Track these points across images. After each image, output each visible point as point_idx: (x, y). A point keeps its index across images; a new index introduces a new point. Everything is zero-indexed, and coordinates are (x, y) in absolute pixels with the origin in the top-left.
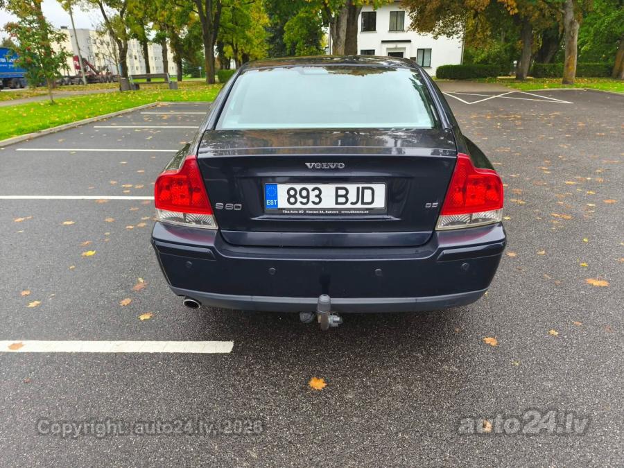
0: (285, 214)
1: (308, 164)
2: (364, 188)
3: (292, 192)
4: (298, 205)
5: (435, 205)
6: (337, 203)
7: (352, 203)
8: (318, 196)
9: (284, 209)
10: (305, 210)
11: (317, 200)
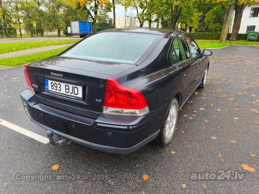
0: (50, 93)
1: (51, 73)
2: (75, 87)
3: (52, 84)
4: (54, 90)
5: (100, 101)
6: (66, 92)
7: (71, 93)
8: (60, 87)
9: (50, 91)
10: (56, 92)
11: (60, 89)
